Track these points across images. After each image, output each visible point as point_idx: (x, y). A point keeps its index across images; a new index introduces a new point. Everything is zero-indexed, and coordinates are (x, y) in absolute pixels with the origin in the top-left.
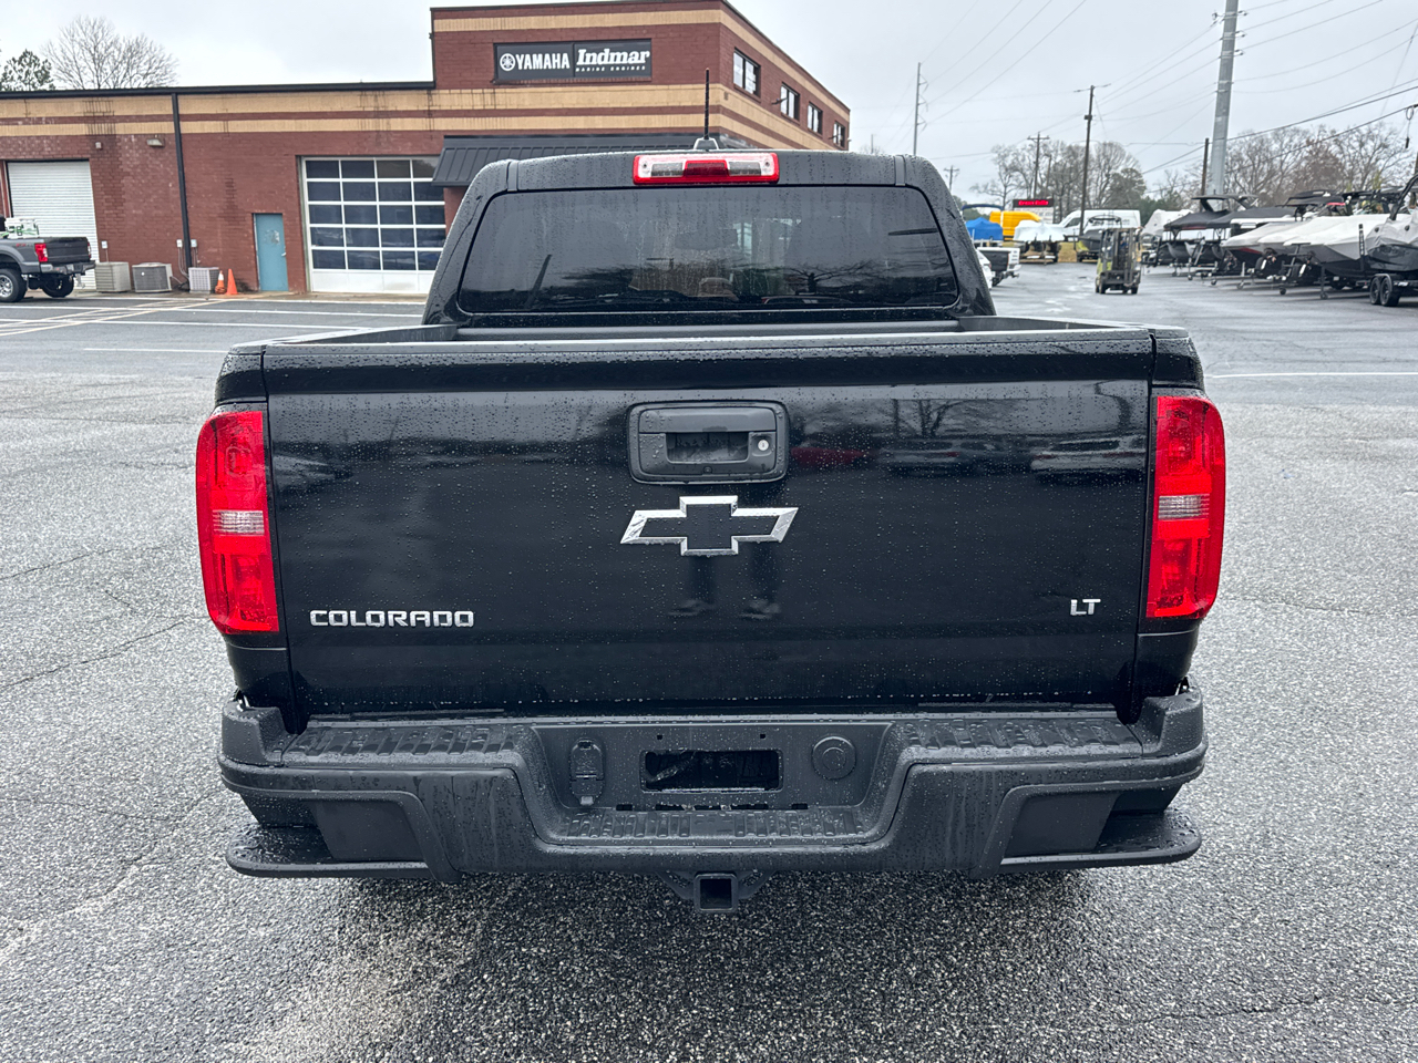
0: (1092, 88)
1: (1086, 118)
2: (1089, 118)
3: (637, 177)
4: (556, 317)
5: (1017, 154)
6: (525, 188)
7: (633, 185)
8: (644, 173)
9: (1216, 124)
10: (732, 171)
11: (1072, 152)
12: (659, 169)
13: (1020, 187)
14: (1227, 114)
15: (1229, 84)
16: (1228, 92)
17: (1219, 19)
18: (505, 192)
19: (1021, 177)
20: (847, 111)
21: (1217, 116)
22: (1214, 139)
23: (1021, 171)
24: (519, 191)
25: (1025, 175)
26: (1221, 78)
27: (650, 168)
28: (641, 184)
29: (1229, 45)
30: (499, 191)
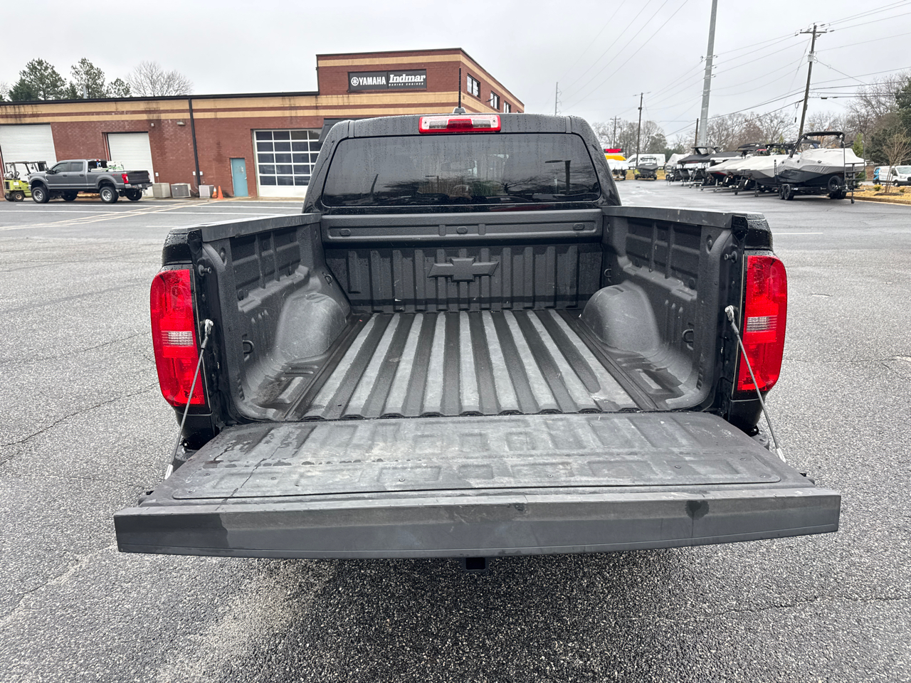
0: (642, 94)
1: (639, 108)
2: (640, 109)
3: (421, 129)
5: (605, 127)
6: (358, 136)
7: (419, 133)
8: (425, 127)
9: (702, 111)
10: (475, 125)
11: (631, 126)
12: (434, 124)
13: (606, 143)
14: (707, 106)
15: (709, 91)
16: (708, 95)
17: (704, 59)
18: (347, 138)
19: (607, 138)
20: (523, 105)
21: (703, 107)
22: (701, 119)
23: (607, 135)
24: (355, 138)
26: (705, 89)
27: (428, 124)
28: (424, 133)
29: (708, 72)
30: (344, 137)
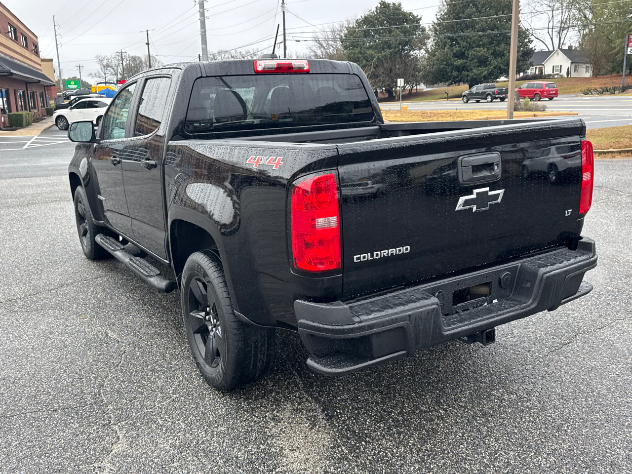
0: (147, 31)
1: (146, 44)
2: (148, 44)
3: (257, 70)
4: (229, 133)
5: (108, 59)
6: (210, 75)
7: (254, 73)
8: (260, 69)
9: (202, 48)
10: (294, 68)
11: (134, 59)
12: (266, 66)
13: (112, 74)
14: (206, 44)
15: (205, 31)
16: (205, 34)
17: (197, 3)
18: (201, 77)
19: (112, 70)
20: (37, 37)
21: (202, 45)
22: (203, 55)
23: (111, 67)
24: (207, 77)
25: (113, 69)
26: (201, 29)
27: (263, 66)
28: (258, 73)
29: (202, 14)
30: (199, 76)
